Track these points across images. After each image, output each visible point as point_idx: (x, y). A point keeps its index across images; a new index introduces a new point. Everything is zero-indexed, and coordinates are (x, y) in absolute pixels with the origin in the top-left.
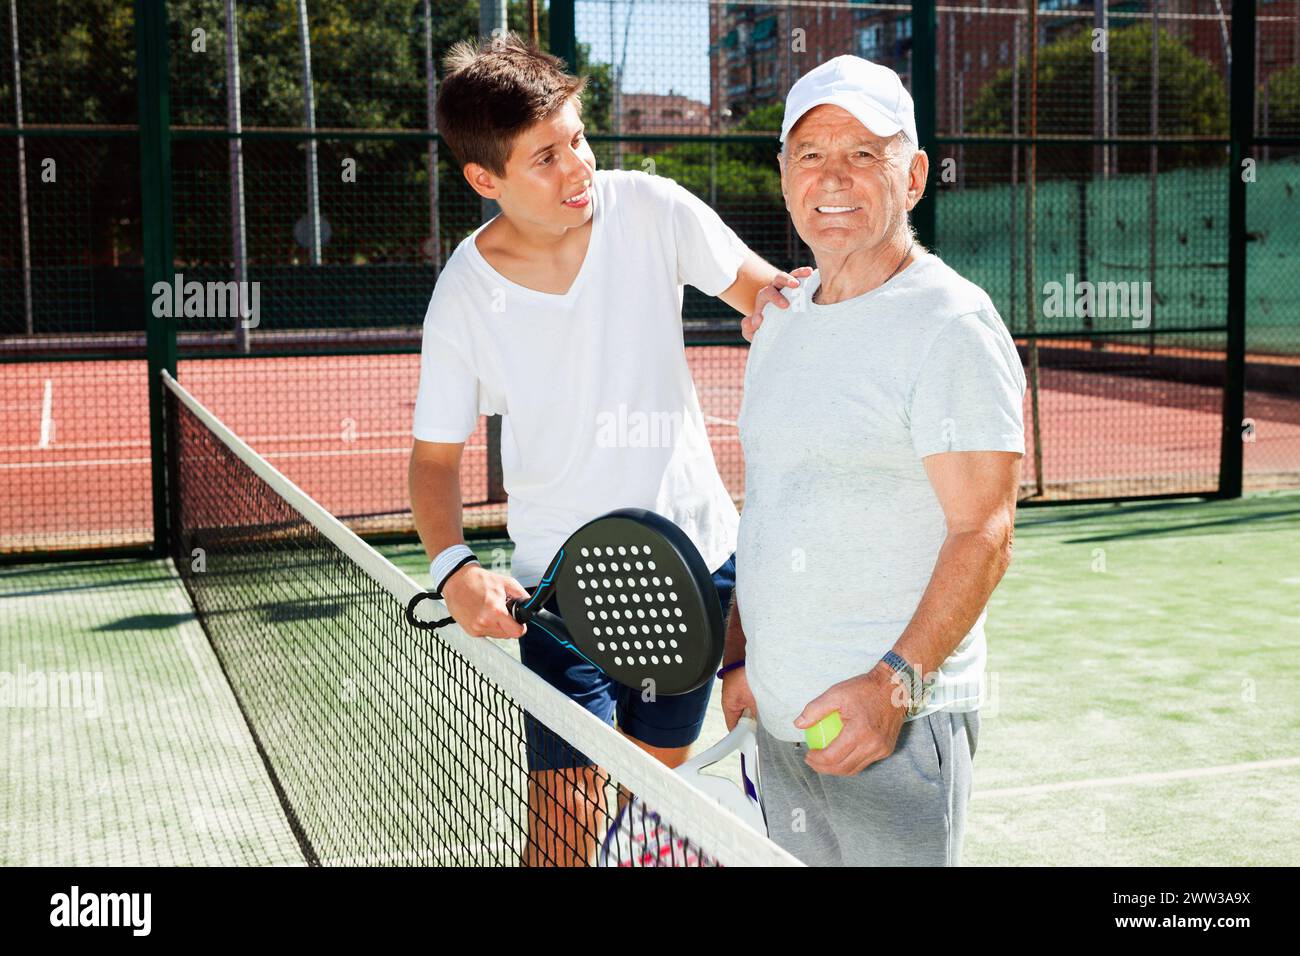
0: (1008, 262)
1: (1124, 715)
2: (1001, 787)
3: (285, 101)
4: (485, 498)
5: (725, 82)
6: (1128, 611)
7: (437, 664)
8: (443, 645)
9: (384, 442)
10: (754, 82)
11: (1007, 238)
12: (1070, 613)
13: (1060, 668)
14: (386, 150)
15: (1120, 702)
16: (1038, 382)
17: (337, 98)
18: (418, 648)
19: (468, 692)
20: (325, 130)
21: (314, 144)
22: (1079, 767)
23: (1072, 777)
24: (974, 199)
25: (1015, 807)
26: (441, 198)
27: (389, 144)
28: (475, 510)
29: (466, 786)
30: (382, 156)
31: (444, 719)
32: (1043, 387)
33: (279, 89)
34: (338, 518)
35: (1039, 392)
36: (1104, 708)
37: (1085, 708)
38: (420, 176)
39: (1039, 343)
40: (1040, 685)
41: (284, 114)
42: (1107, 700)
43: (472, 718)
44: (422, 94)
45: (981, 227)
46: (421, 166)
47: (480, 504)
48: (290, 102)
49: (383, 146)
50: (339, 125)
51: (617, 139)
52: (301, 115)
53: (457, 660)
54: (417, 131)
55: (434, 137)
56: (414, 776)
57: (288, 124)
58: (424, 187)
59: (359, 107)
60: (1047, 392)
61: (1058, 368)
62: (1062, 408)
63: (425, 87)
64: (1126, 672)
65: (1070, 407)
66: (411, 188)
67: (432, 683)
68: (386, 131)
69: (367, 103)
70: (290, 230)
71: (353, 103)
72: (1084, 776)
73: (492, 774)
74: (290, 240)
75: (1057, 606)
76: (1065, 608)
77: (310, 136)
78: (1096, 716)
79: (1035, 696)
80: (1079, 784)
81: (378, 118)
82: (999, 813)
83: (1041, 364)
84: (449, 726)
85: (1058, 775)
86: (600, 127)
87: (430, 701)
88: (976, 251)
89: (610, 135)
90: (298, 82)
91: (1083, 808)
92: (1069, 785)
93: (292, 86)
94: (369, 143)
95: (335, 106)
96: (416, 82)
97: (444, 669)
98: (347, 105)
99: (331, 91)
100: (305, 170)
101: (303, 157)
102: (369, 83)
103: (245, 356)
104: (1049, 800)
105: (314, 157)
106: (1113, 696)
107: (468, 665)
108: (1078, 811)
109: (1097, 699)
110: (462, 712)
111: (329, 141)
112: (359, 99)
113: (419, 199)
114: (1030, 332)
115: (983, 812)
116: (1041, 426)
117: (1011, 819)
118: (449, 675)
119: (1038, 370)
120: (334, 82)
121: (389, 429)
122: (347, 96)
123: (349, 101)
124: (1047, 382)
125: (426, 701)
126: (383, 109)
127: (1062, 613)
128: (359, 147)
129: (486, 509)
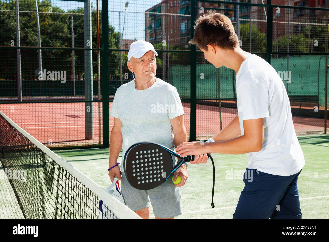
0: (216, 82)
1: (239, 191)
2: (208, 209)
3: (33, 40)
4: (84, 138)
5: (149, 37)
6: (241, 166)
7: (62, 174)
8: (64, 169)
9: (54, 125)
10: (156, 37)
11: (216, 76)
12: (227, 166)
13: (224, 180)
14: (61, 52)
15: (238, 188)
16: (221, 111)
17: (47, 39)
18: (58, 171)
19: (70, 181)
20: (44, 47)
21: (41, 50)
22: (227, 204)
23: (225, 206)
24: (208, 66)
25: (211, 213)
26: (75, 64)
27: (62, 51)
28: (82, 142)
29: (70, 207)
30: (60, 54)
31: (64, 188)
32: (222, 112)
33: (32, 37)
34: (43, 143)
35: (221, 113)
36: (234, 189)
37: (229, 189)
38: (70, 59)
39: (221, 101)
40: (219, 184)
41: (33, 43)
42: (235, 187)
43: (71, 187)
44: (71, 39)
45: (209, 73)
46: (70, 56)
47: (83, 140)
48: (35, 40)
49: (60, 51)
50: (48, 46)
51: (121, 50)
52: (37, 43)
53: (67, 173)
54: (69, 48)
55: (73, 49)
56: (57, 205)
57: (34, 45)
58: (71, 62)
59: (54, 42)
60: (223, 113)
61: (227, 107)
62: (227, 117)
63: (71, 37)
64: (240, 181)
65: (229, 117)
66: (67, 61)
67: (61, 179)
68: (60, 47)
69: (56, 41)
70: (34, 71)
71: (52, 41)
72: (228, 206)
73: (76, 202)
74: (34, 74)
75: (224, 165)
76: (226, 165)
77: (40, 48)
78: (232, 191)
79: (217, 186)
80: (226, 208)
81: (59, 44)
82: (207, 215)
83: (222, 106)
84: (65, 189)
85: (222, 205)
86: (117, 47)
87: (61, 184)
88: (208, 79)
89: (119, 49)
90: (36, 35)
91: (227, 213)
92: (224, 208)
93: (35, 36)
94: (56, 50)
95: (47, 41)
96: (69, 36)
97: (64, 175)
98: (50, 41)
99: (46, 38)
100: (38, 57)
101: (38, 54)
102: (56, 35)
103: (21, 103)
104: (219, 212)
105: (41, 54)
106: (236, 186)
107: (70, 174)
108: (226, 214)
109: (233, 187)
110: (69, 186)
111: (45, 50)
112: (54, 40)
113: (70, 64)
114: (219, 98)
115: (203, 215)
116: (222, 121)
117: (210, 216)
118: (65, 177)
119: (221, 108)
120: (47, 35)
121: (55, 121)
122: (50, 39)
123: (51, 40)
124: (223, 110)
125: (60, 184)
126: (60, 42)
127: (225, 166)
128: (53, 51)
129: (84, 141)
